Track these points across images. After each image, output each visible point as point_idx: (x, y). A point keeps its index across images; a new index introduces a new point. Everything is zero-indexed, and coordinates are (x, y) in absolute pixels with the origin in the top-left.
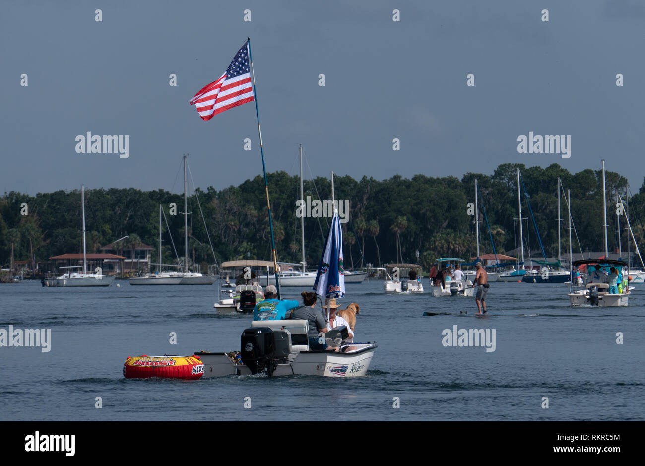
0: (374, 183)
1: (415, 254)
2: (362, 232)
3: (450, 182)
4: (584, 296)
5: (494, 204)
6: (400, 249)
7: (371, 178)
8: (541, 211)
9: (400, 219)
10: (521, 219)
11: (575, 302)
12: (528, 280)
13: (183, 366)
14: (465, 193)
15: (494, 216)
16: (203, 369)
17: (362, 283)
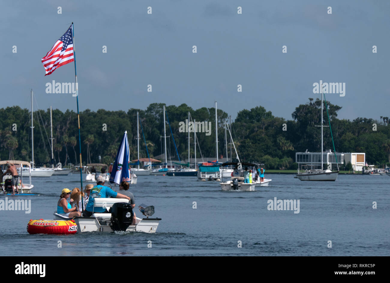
0: (73, 114)
1: (98, 158)
2: (66, 144)
3: (120, 114)
4: (230, 184)
5: (147, 128)
6: (89, 155)
7: (72, 111)
8: (175, 132)
9: (90, 136)
10: (165, 137)
11: (224, 188)
12: (170, 174)
13: (63, 226)
14: (129, 121)
15: (146, 135)
16: (76, 228)
17: (68, 175)
